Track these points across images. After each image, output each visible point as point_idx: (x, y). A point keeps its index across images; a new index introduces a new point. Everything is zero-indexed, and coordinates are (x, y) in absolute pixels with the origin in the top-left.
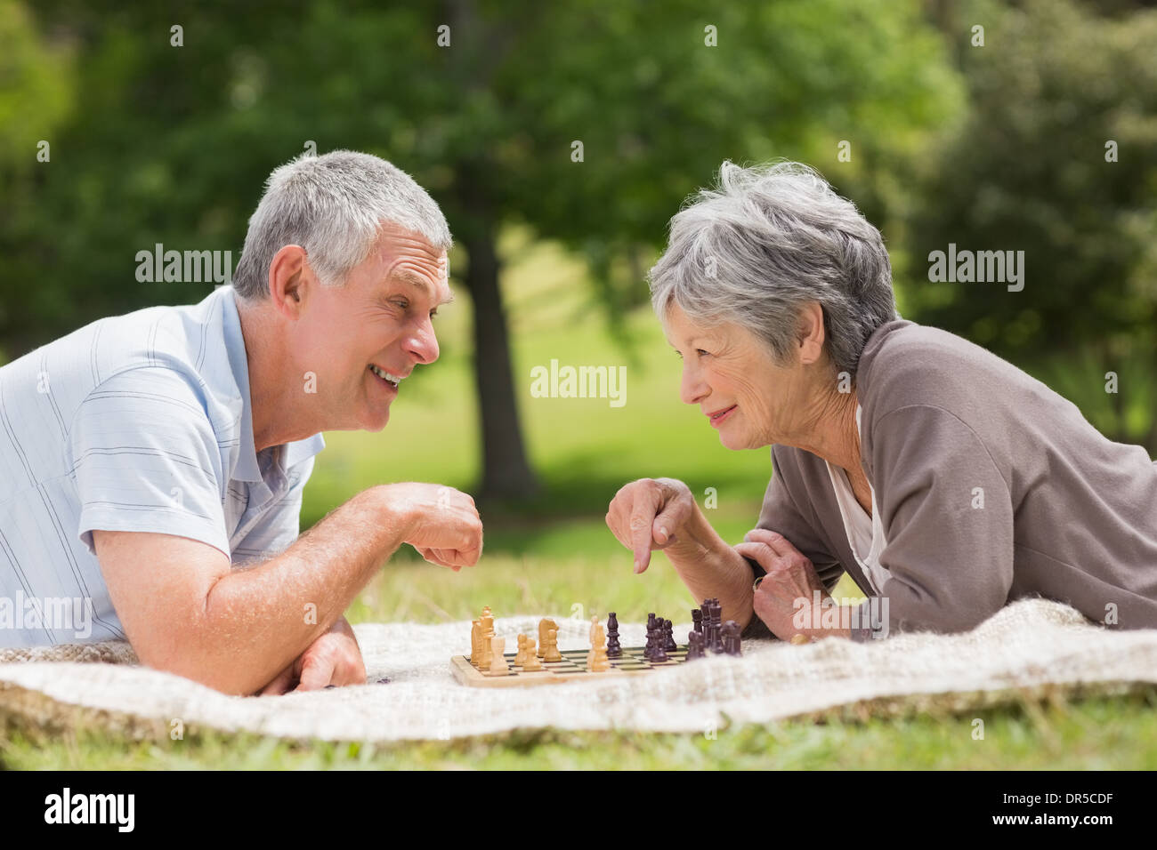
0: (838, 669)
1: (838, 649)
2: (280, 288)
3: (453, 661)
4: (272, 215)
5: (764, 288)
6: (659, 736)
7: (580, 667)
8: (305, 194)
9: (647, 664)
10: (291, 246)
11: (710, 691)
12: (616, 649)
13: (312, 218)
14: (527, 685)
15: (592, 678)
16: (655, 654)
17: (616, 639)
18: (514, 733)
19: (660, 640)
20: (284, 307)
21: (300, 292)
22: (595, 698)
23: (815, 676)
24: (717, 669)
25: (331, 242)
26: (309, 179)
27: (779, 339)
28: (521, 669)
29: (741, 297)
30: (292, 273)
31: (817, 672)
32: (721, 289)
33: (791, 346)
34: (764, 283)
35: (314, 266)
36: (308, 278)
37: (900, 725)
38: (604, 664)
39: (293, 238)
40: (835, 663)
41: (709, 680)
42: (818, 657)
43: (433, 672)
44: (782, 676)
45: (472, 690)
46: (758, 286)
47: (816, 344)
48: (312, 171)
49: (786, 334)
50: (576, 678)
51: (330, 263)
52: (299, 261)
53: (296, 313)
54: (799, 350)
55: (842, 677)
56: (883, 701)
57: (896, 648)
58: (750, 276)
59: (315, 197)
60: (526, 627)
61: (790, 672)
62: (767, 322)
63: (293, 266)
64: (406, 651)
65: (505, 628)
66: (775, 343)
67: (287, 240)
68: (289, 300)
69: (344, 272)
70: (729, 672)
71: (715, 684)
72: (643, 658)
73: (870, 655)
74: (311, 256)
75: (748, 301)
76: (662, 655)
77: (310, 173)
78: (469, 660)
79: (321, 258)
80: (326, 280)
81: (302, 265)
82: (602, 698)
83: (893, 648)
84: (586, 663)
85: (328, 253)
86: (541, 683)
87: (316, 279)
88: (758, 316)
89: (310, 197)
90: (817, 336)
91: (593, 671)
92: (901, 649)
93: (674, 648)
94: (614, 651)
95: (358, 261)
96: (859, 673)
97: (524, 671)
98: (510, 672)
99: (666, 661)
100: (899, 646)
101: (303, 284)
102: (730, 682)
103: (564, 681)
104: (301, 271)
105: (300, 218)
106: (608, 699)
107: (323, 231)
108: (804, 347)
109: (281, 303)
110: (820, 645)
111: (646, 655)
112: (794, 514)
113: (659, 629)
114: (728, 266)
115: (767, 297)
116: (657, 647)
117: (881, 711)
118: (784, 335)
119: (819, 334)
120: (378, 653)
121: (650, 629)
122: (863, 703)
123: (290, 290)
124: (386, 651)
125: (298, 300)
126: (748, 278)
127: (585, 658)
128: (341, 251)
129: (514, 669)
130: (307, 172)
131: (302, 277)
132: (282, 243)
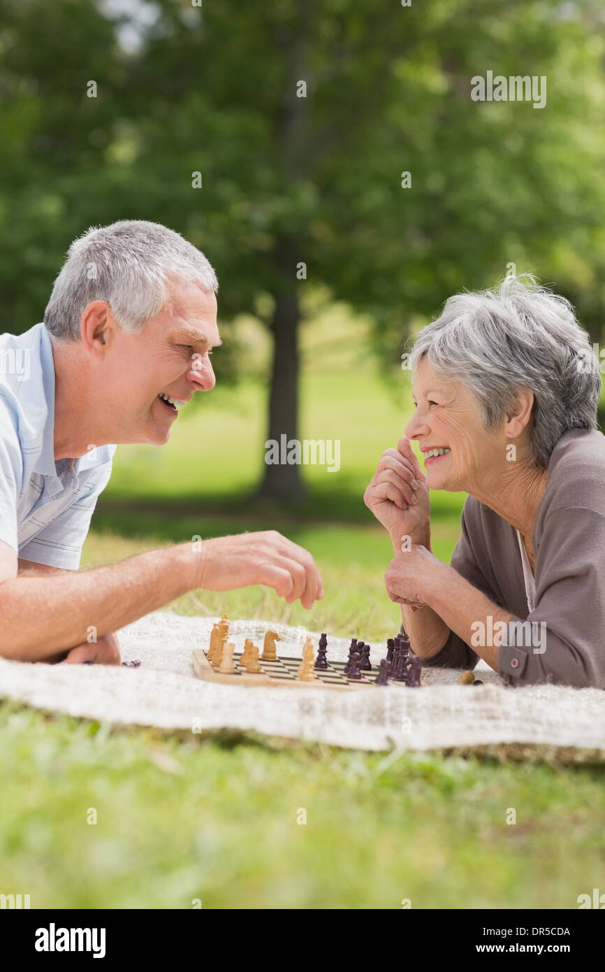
0: (491, 710)
1: (494, 694)
2: (90, 334)
3: (193, 653)
4: (77, 278)
5: (497, 366)
6: (337, 749)
7: (292, 675)
8: (102, 260)
9: (345, 679)
10: (97, 301)
11: (387, 714)
12: (323, 662)
13: (111, 278)
14: (247, 684)
15: (298, 686)
16: (352, 672)
17: (324, 655)
18: (224, 730)
19: (358, 662)
20: (93, 349)
21: (106, 336)
22: (296, 706)
23: (471, 714)
24: (395, 697)
25: (130, 297)
26: (104, 248)
27: (494, 409)
28: (244, 669)
29: (477, 366)
30: (99, 322)
31: (473, 710)
32: (464, 355)
33: (501, 419)
34: (498, 362)
35: (117, 316)
36: (113, 326)
37: (528, 768)
38: (311, 675)
39: (97, 295)
40: (489, 705)
41: (388, 704)
42: (477, 698)
43: (177, 660)
44: (446, 710)
45: (202, 682)
46: (492, 363)
47: (520, 424)
48: (104, 241)
49: (500, 408)
50: (284, 685)
51: (130, 314)
52: (103, 312)
53: (102, 354)
54: (506, 424)
55: (492, 718)
56: (520, 746)
57: (542, 697)
58: (489, 353)
59: (110, 263)
60: (258, 630)
61: (453, 708)
62: (490, 392)
63: (99, 316)
64: (161, 636)
65: (243, 628)
66: (489, 412)
67: (92, 297)
68: (97, 343)
69: (142, 322)
70: (404, 701)
71: (392, 709)
72: (343, 673)
73: (518, 702)
74: (114, 309)
75: (481, 371)
76: (357, 674)
77: (103, 242)
78: (206, 654)
79: (123, 310)
80: (127, 328)
81: (107, 315)
82: (302, 707)
83: (539, 696)
84: (296, 671)
85: (129, 306)
86: (257, 684)
87: (119, 327)
88: (484, 385)
89: (107, 262)
90: (523, 418)
91: (301, 680)
92: (546, 698)
93: (369, 668)
94: (322, 664)
95: (152, 314)
96: (507, 716)
97: (247, 672)
98: (236, 671)
99: (360, 678)
100: (544, 695)
101: (108, 330)
102: (404, 709)
103: (276, 685)
104: (105, 320)
105: (101, 280)
106: (306, 709)
107: (122, 287)
108: (510, 423)
109: (91, 346)
110: (479, 688)
111: (346, 670)
112: (477, 568)
113: (360, 652)
114: (476, 340)
115: (496, 372)
116: (354, 666)
117: (517, 753)
118: (498, 408)
119: (525, 417)
120: (139, 634)
121: (352, 651)
122: (503, 745)
123: (98, 335)
124: (145, 633)
125: (104, 343)
126: (487, 355)
127: (298, 666)
128: (138, 304)
129: (240, 668)
130: (100, 242)
131: (106, 325)
132: (88, 300)
